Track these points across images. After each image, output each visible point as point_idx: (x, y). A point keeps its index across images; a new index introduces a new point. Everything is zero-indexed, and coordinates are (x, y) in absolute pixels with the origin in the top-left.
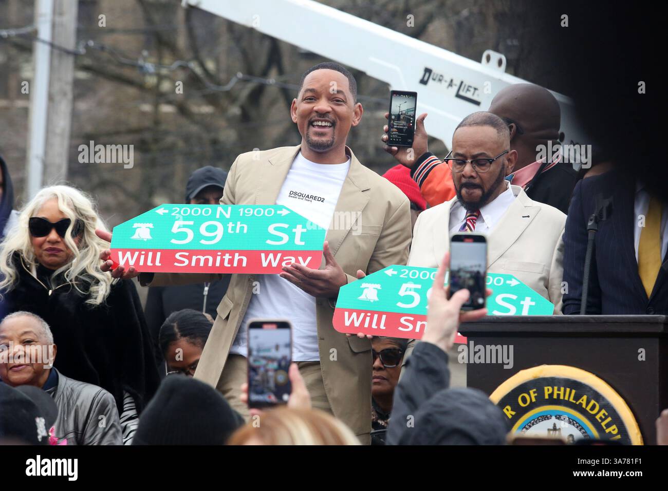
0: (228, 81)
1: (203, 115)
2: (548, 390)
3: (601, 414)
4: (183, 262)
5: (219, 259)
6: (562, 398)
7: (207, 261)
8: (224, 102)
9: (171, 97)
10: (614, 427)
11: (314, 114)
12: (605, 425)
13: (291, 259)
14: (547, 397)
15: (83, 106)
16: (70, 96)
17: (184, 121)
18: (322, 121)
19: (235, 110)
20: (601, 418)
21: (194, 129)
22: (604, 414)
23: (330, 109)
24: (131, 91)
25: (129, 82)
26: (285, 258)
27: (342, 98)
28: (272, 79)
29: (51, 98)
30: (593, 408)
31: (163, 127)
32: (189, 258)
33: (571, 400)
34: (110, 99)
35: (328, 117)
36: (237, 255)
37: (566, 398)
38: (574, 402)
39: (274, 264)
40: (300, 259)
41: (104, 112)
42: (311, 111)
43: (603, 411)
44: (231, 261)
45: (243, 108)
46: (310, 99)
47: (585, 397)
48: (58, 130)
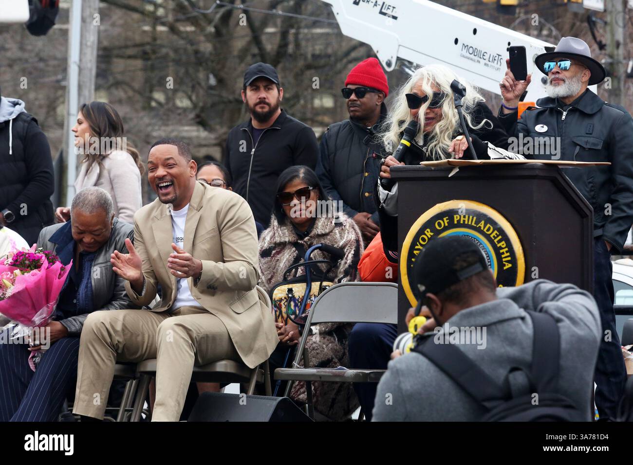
1: (187, 33)
2: (457, 217)
3: (494, 234)
6: (466, 223)
8: (203, 23)
9: (164, 20)
10: (503, 242)
12: (497, 241)
14: (456, 222)
16: (98, 18)
17: (174, 37)
18: (163, 183)
19: (211, 29)
20: (494, 237)
21: (181, 43)
22: (496, 234)
23: (165, 173)
24: (136, 16)
27: (174, 163)
29: (83, 20)
30: (489, 229)
31: (159, 42)
33: (473, 224)
35: (167, 179)
37: (470, 223)
38: (475, 225)
41: (116, 31)
43: (496, 232)
45: (216, 27)
47: (483, 222)
48: (89, 43)
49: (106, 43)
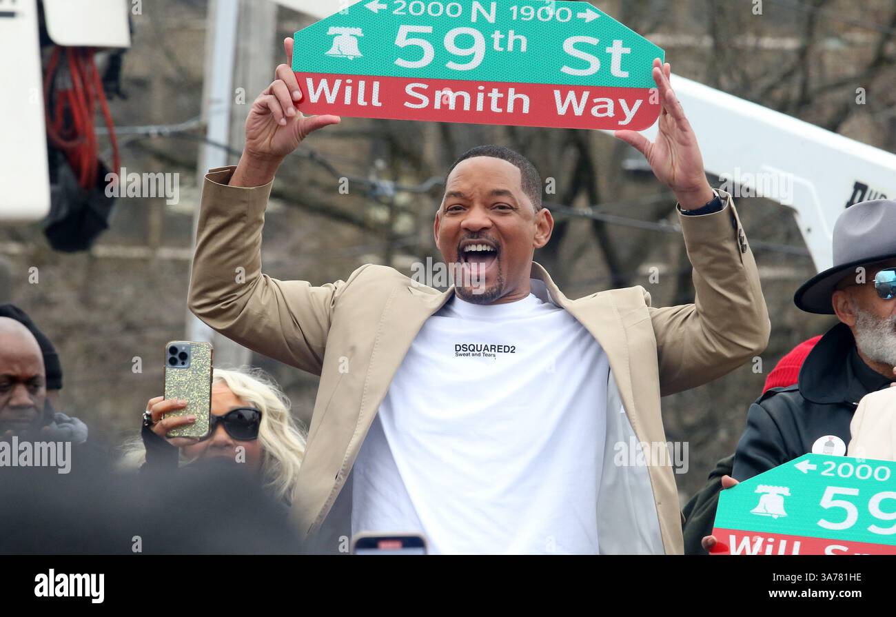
4: (420, 102)
5: (481, 96)
7: (460, 100)
9: (411, 242)
11: (463, 234)
13: (606, 103)
18: (476, 245)
23: (487, 223)
26: (596, 100)
27: (510, 204)
32: (430, 95)
35: (487, 237)
36: (511, 91)
39: (578, 111)
40: (623, 102)
42: (458, 229)
44: (502, 103)
46: (456, 209)
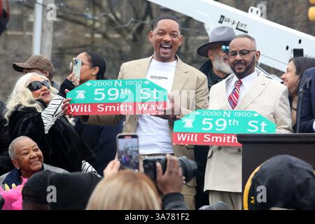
0: (127, 22)
1: (115, 39)
8: (125, 32)
9: (99, 30)
13: (153, 106)
15: (58, 34)
16: (52, 30)
17: (105, 42)
19: (130, 36)
21: (111, 45)
24: (81, 27)
25: (80, 23)
26: (150, 106)
28: (148, 21)
29: (43, 31)
31: (96, 44)
34: (70, 31)
40: (157, 106)
41: (67, 37)
45: (134, 35)
48: (46, 46)
49: (60, 45)
